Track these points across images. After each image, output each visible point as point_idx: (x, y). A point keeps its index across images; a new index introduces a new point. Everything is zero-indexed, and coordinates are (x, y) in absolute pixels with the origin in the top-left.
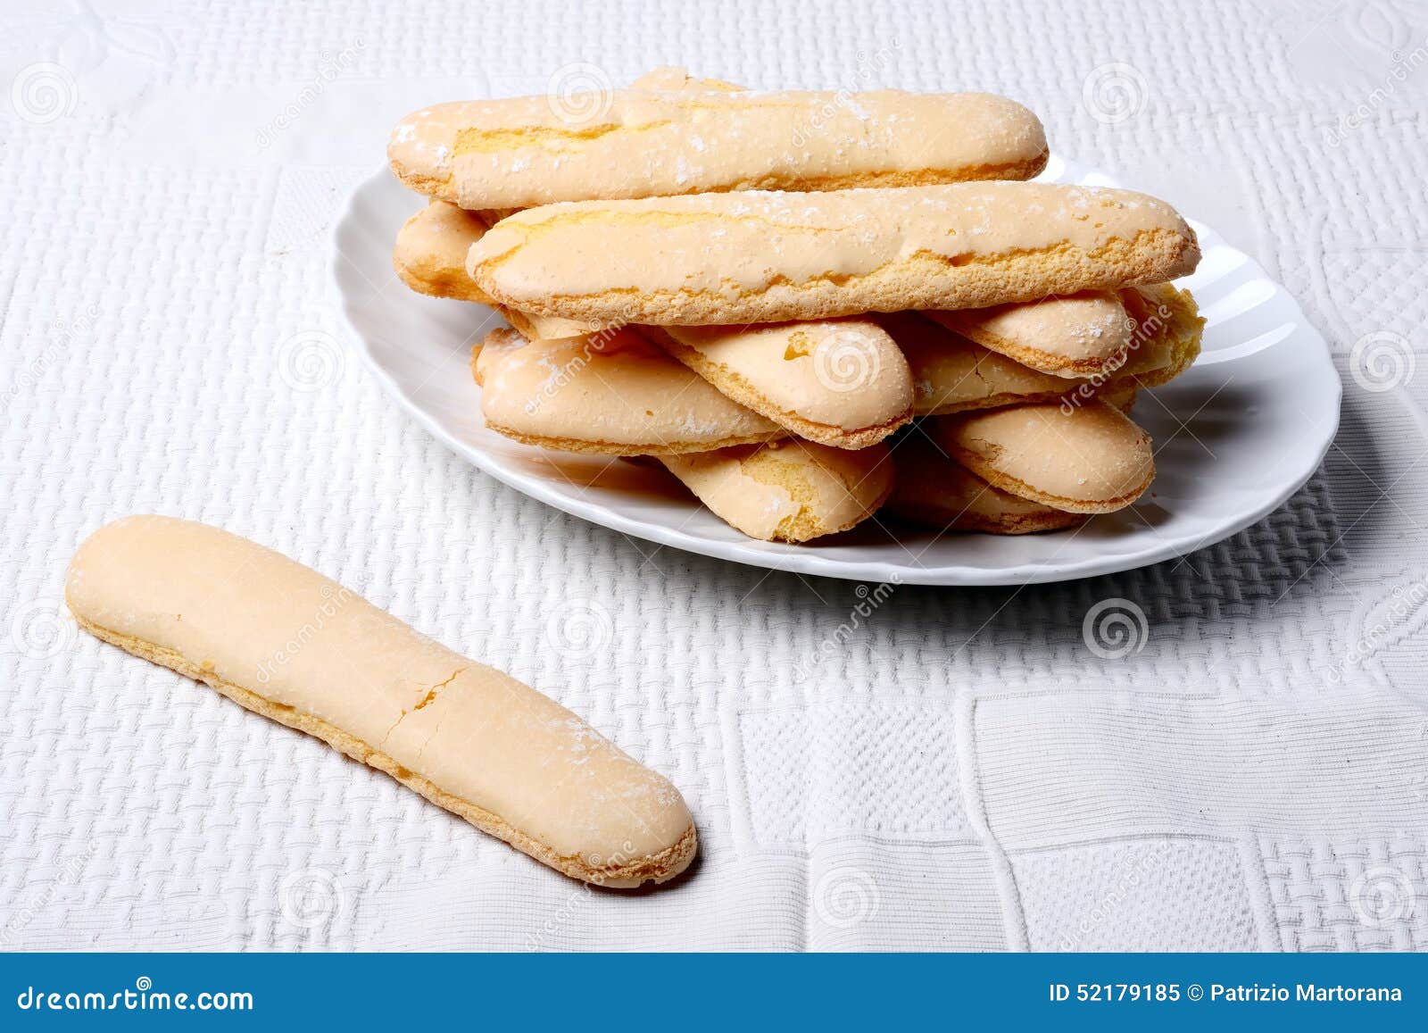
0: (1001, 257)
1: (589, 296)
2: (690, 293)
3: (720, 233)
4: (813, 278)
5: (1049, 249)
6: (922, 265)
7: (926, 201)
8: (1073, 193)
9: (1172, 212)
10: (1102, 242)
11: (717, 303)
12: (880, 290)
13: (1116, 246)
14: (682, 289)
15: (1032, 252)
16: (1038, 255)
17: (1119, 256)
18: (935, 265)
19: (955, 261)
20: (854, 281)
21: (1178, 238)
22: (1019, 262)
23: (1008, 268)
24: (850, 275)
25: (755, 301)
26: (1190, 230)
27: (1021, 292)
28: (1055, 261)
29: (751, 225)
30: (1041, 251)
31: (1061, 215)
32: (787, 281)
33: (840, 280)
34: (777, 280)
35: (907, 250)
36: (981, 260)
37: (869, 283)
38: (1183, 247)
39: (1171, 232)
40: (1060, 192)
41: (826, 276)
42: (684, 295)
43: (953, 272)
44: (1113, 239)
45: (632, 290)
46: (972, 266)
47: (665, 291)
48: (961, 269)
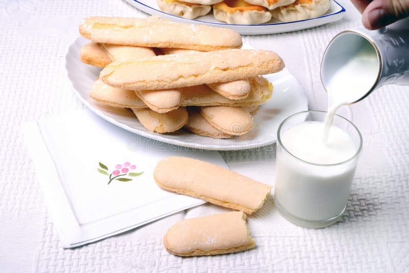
0: (236, 68)
1: (133, 83)
2: (159, 81)
3: (165, 65)
4: (189, 76)
5: (248, 66)
6: (217, 71)
7: (216, 55)
8: (252, 51)
9: (277, 55)
10: (261, 64)
11: (165, 84)
12: (206, 78)
13: (264, 64)
14: (157, 80)
15: (244, 66)
16: (245, 67)
17: (265, 67)
18: (220, 71)
19: (225, 70)
20: (199, 76)
21: (279, 61)
22: (241, 69)
23: (238, 71)
24: (199, 75)
25: (175, 82)
26: (282, 59)
27: (242, 76)
28: (249, 69)
29: (172, 63)
30: (246, 66)
31: (250, 57)
32: (183, 77)
33: (196, 76)
34: (180, 77)
35: (212, 67)
36: (231, 69)
37: (204, 76)
38: (281, 64)
39: (278, 60)
40: (248, 51)
41: (193, 75)
42: (157, 82)
43: (224, 73)
44: (264, 62)
45: (144, 81)
46: (229, 71)
47: (152, 81)
48: (226, 72)
